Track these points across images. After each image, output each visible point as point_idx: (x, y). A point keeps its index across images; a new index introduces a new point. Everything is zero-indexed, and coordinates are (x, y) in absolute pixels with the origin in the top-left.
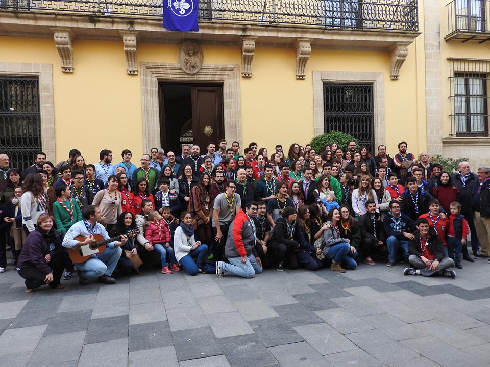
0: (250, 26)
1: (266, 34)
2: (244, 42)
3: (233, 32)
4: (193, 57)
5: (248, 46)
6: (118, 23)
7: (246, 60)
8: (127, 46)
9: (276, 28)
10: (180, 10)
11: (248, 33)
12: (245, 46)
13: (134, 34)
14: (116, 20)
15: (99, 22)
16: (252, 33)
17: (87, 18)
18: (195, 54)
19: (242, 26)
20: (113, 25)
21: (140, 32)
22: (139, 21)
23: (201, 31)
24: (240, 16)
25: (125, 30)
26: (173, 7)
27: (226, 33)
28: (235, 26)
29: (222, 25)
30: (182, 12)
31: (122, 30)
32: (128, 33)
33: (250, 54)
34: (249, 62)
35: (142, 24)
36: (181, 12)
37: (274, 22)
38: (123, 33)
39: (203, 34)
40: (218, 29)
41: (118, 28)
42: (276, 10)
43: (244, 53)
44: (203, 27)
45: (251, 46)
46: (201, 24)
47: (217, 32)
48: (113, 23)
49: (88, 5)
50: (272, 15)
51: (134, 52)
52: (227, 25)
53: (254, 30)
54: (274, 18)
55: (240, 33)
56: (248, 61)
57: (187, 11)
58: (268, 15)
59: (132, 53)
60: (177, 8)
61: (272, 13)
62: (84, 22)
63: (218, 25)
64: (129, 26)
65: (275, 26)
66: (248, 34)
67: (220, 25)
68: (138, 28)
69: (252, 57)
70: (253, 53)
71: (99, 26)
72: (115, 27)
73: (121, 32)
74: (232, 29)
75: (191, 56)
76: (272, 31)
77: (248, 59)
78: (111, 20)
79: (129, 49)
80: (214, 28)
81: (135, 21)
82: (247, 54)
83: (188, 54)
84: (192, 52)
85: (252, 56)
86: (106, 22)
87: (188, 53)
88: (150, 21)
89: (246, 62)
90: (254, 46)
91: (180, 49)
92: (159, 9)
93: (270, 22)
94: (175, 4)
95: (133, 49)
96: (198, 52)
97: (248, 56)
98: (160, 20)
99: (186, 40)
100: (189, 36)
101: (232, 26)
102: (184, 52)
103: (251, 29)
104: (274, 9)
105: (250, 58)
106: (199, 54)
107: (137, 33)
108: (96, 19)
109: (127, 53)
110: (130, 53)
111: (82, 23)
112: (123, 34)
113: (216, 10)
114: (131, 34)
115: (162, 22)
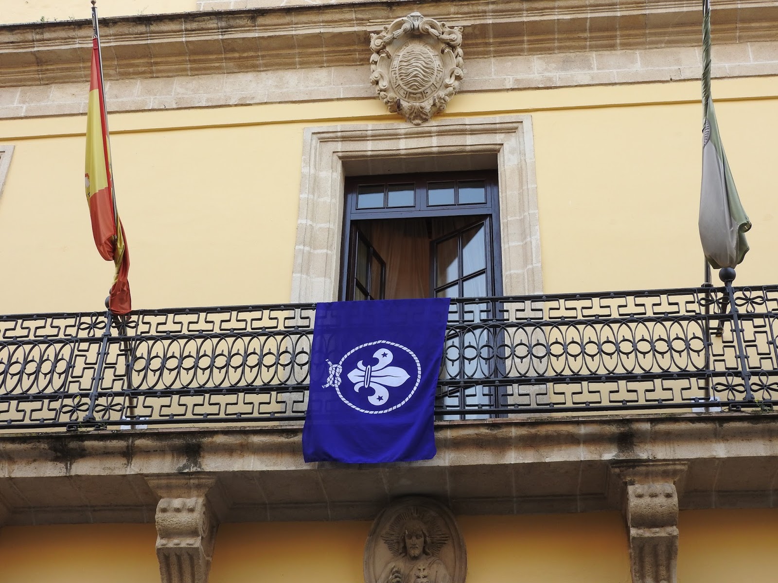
0: (647, 426)
1: (721, 450)
2: (631, 489)
3: (581, 454)
4: (421, 564)
5: (647, 500)
6: (147, 453)
7: (648, 560)
8: (168, 533)
9: (760, 426)
10: (372, 392)
11: (643, 453)
12: (634, 503)
13: (198, 487)
14: (139, 442)
15: (82, 454)
16: (662, 452)
17: (44, 446)
18: (430, 549)
19: (613, 429)
20: (129, 462)
21: (223, 479)
22: (220, 439)
23: (445, 459)
24: (604, 392)
25: (168, 475)
26: (347, 386)
27: (548, 460)
28: (583, 430)
29: (533, 431)
30: (379, 397)
31: (159, 476)
32: (178, 487)
33: (662, 533)
34: (663, 572)
35: (229, 450)
36: (373, 400)
37: (750, 403)
38: (159, 487)
39: (457, 471)
40: (517, 447)
41: (145, 472)
42: (754, 361)
43: (633, 532)
44: (457, 444)
45: (661, 500)
46: (449, 434)
47: (512, 457)
48: (128, 454)
49: (56, 405)
50: (738, 380)
51: (192, 553)
52: (551, 429)
53: (668, 438)
54: (748, 389)
55: (609, 454)
56: (656, 565)
57: (396, 393)
58: (722, 380)
59: (185, 557)
60: (361, 389)
61: (737, 374)
62: (35, 461)
63: (514, 432)
64: (183, 462)
65: (754, 418)
66: (644, 456)
67: (523, 431)
68: (213, 464)
69: (670, 547)
70: (674, 530)
71: (83, 468)
72: (137, 467)
73: (152, 483)
74: (574, 440)
75: (415, 558)
76: (745, 436)
77: (656, 555)
78: (121, 444)
79: (172, 543)
80: (503, 444)
81: (207, 440)
82: (647, 533)
83: (402, 550)
84: (419, 542)
85: (671, 542)
86: (107, 454)
87: (405, 547)
88: (256, 439)
89: (648, 567)
90: (675, 500)
91: (374, 534)
92: (297, 396)
93: (732, 405)
94: (354, 376)
95: (185, 542)
96: (441, 544)
97: (654, 543)
98: (294, 432)
99: (398, 498)
100: (405, 484)
101: (570, 429)
102: (390, 548)
103: (656, 438)
104: (742, 357)
105: (662, 549)
106: (448, 552)
107: (211, 481)
108: (73, 445)
109: (166, 558)
110: (179, 557)
111: (29, 463)
112: (160, 493)
113: (523, 380)
114: (188, 487)
115: (298, 438)
